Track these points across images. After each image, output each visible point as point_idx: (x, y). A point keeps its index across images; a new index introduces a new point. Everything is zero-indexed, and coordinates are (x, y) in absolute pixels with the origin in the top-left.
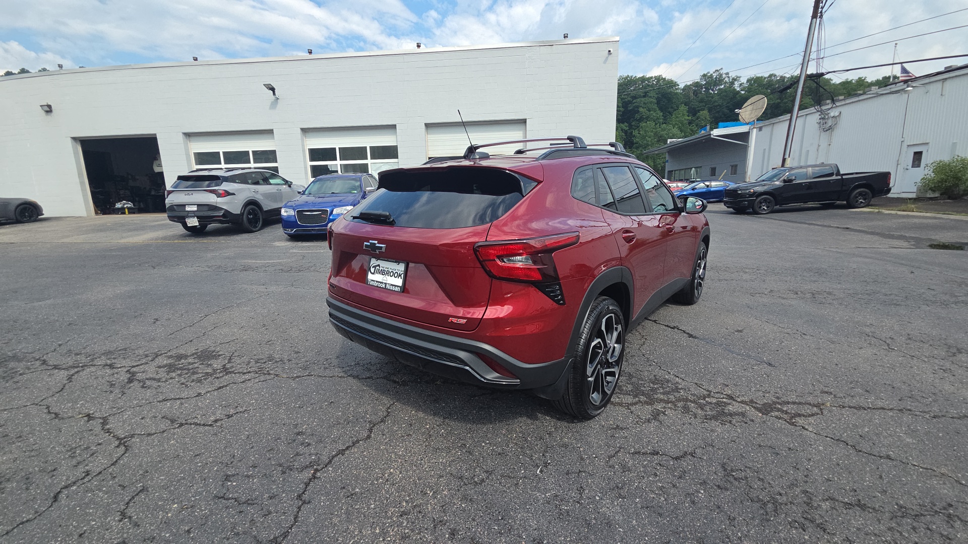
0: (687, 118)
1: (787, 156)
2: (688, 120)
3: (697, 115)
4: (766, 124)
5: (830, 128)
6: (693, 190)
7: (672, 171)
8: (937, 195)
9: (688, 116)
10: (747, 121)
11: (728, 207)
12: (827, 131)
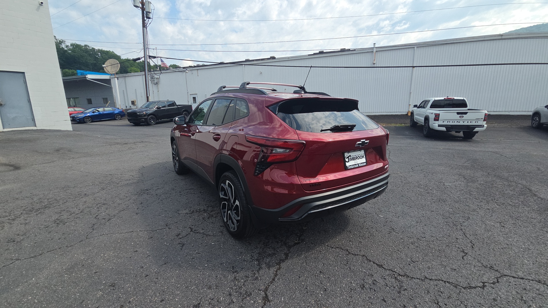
1: (148, 95)
4: (120, 76)
5: (157, 83)
6: (93, 113)
10: (111, 73)
11: (130, 122)
12: (156, 84)
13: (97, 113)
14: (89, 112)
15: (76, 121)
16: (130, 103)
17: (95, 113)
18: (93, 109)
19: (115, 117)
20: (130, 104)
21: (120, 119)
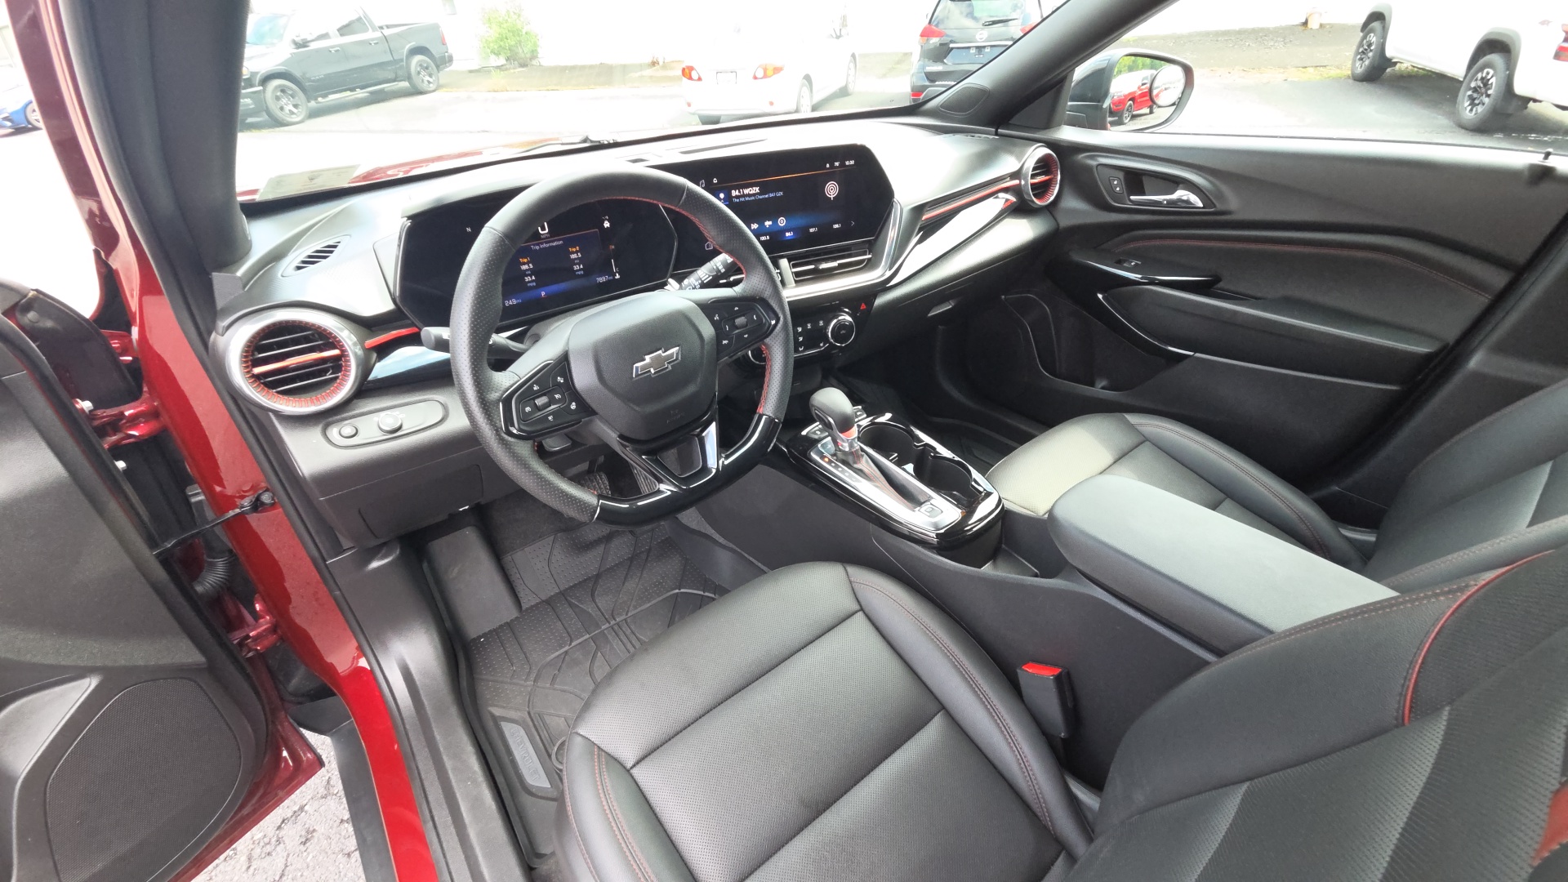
8: (502, 61)
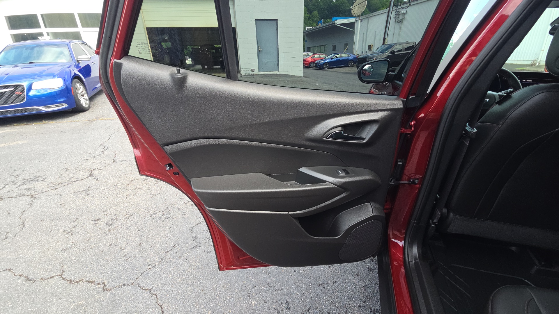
0: (307, 15)
1: (386, 37)
2: (308, 16)
3: (312, 14)
4: (365, 18)
5: (401, 21)
6: (331, 59)
7: (309, 48)
9: (308, 14)
10: (356, 15)
12: (399, 22)
13: (336, 60)
14: (328, 58)
15: (318, 67)
16: (367, 47)
17: (333, 60)
18: (333, 55)
19: (349, 63)
20: (367, 50)
21: (353, 66)
